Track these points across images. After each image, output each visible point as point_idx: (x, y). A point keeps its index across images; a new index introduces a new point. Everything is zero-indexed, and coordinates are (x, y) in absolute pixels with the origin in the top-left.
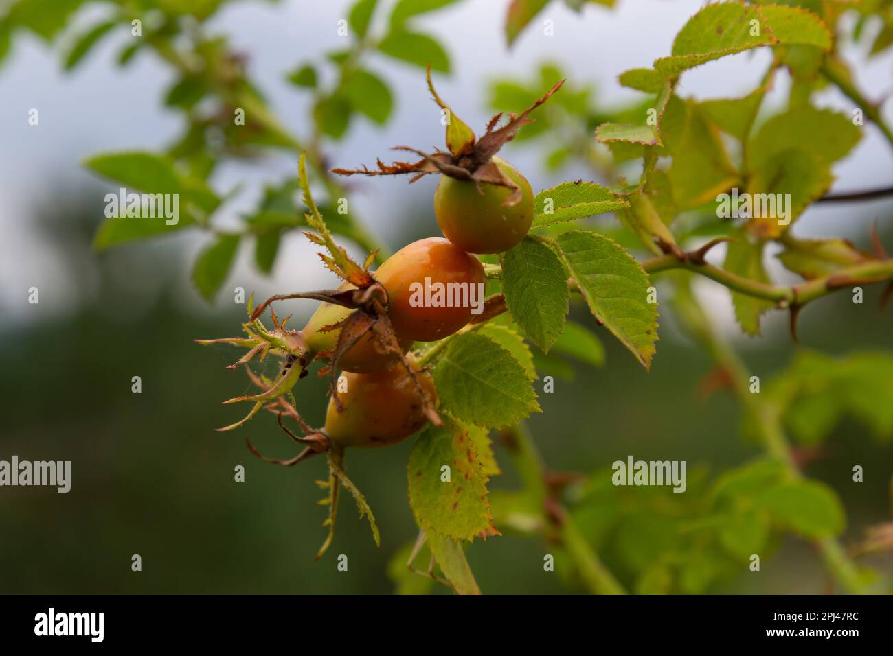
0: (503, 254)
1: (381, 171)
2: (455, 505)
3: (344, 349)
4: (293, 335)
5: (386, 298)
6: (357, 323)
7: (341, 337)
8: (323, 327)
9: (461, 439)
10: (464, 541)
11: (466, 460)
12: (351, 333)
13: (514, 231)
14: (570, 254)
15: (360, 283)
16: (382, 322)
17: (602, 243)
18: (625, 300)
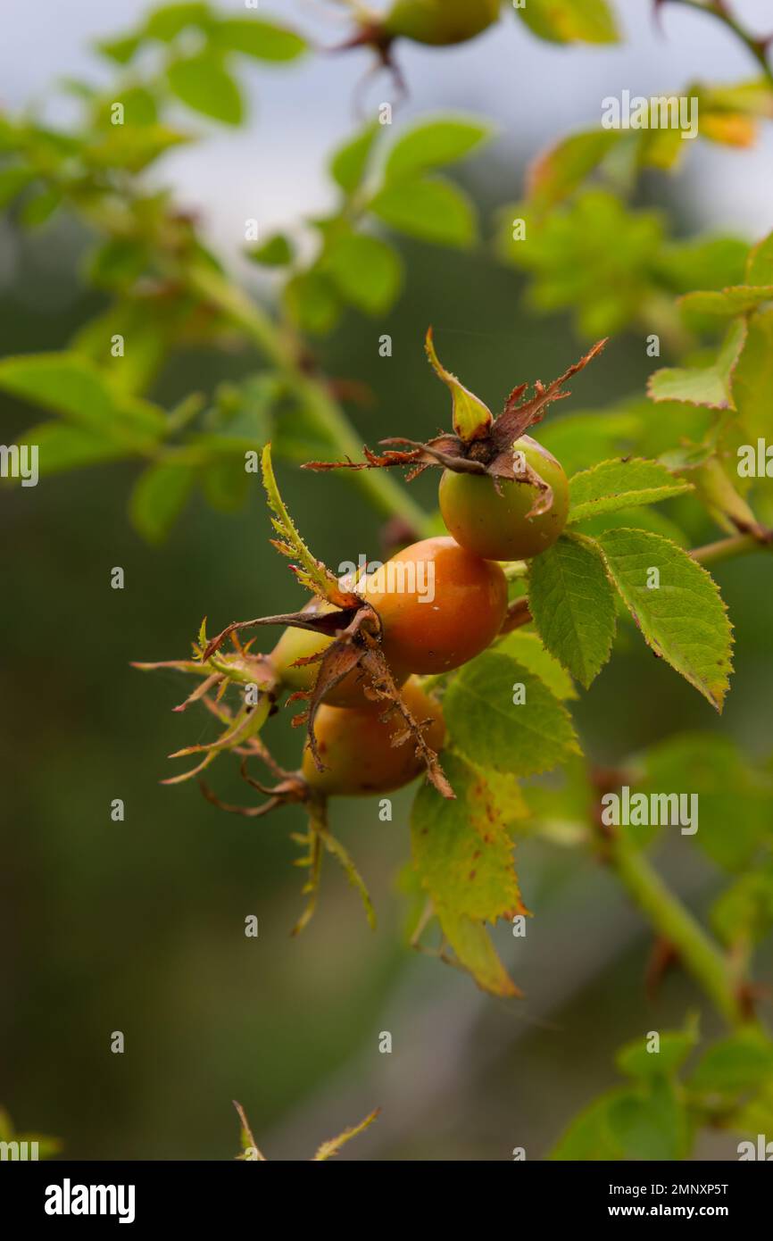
0: (531, 561)
1: (369, 463)
2: (473, 875)
3: (325, 690)
4: (259, 662)
5: (378, 624)
6: (342, 656)
7: (321, 673)
8: (298, 660)
9: (479, 790)
10: (484, 923)
11: (485, 819)
12: (334, 668)
13: (542, 534)
14: (617, 558)
15: (344, 604)
16: (374, 656)
17: (659, 545)
18: (689, 620)
